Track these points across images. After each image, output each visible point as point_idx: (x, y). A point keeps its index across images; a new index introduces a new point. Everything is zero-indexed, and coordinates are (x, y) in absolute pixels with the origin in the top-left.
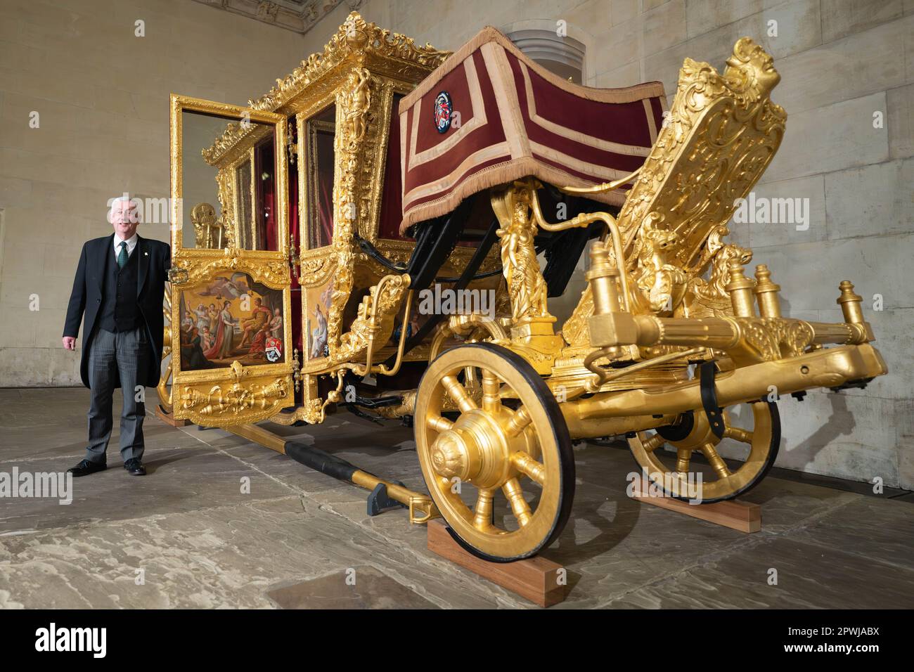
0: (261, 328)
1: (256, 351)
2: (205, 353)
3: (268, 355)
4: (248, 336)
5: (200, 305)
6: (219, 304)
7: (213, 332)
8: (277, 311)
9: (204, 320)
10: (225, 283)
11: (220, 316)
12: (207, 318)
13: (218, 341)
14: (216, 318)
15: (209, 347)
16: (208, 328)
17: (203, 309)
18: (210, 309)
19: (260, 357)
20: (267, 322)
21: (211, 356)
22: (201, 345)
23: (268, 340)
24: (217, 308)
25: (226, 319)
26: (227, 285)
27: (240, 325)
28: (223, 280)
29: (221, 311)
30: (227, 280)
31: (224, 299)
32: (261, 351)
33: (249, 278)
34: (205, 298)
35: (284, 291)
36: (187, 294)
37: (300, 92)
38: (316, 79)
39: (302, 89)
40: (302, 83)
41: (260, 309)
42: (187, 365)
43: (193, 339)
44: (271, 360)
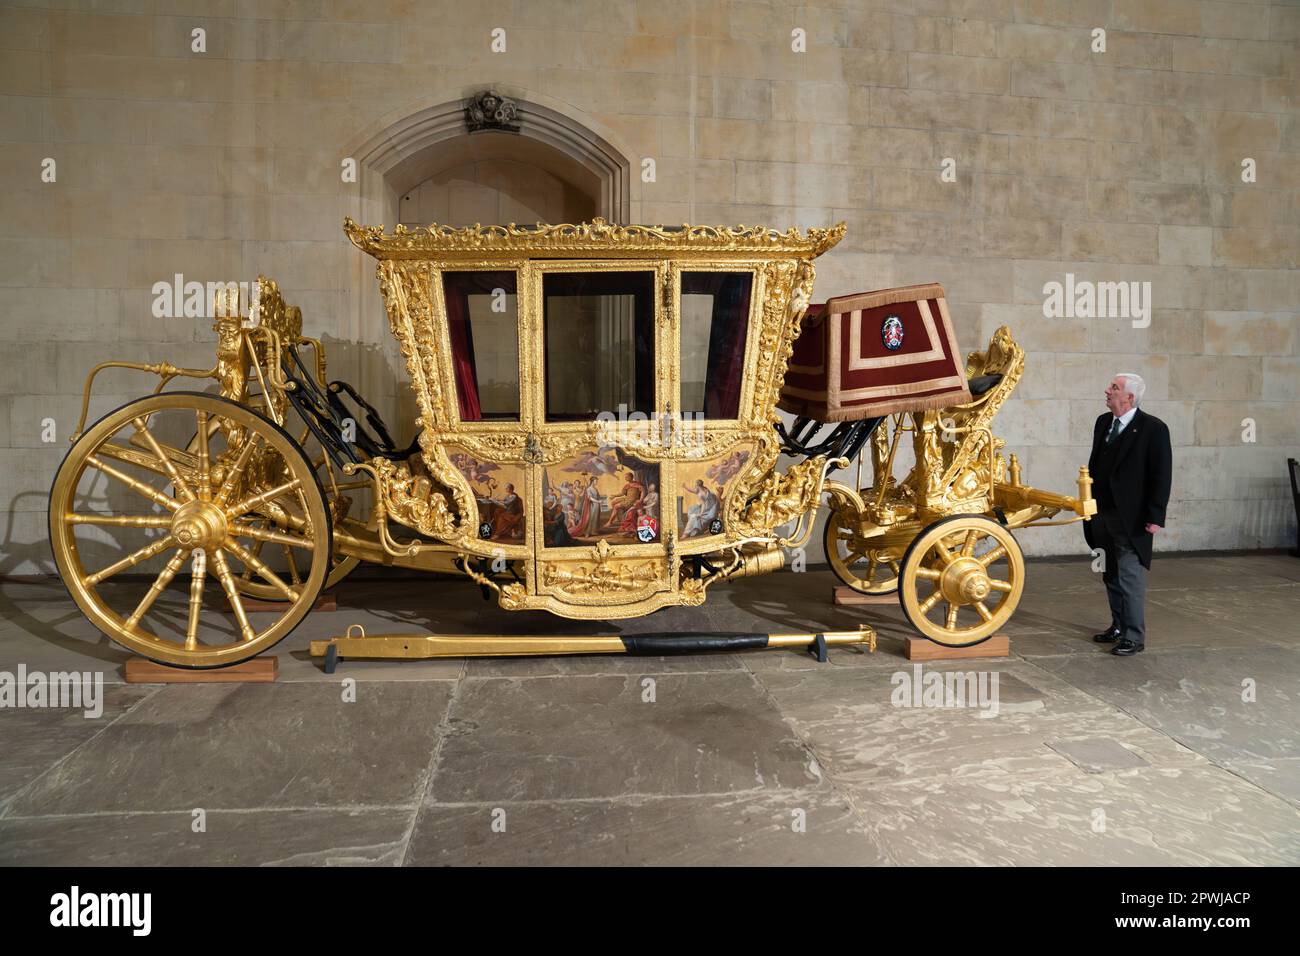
0: (631, 505)
1: (627, 529)
2: (570, 531)
3: (640, 534)
4: (617, 514)
5: (564, 482)
7: (578, 509)
8: (653, 486)
9: (569, 497)
10: (591, 457)
11: (586, 493)
12: (571, 495)
13: (583, 518)
14: (582, 495)
15: (574, 524)
16: (572, 505)
17: (568, 485)
18: (574, 486)
19: (631, 535)
20: (639, 499)
21: (576, 534)
22: (565, 522)
23: (640, 518)
24: (582, 484)
25: (593, 496)
26: (594, 459)
28: (590, 454)
29: (586, 488)
30: (593, 454)
31: (590, 475)
32: (632, 530)
33: (619, 451)
34: (569, 474)
35: (662, 466)
36: (548, 470)
37: (715, 250)
38: (751, 248)
39: (719, 248)
40: (726, 243)
41: (631, 485)
42: (551, 542)
43: (557, 516)
44: (643, 539)
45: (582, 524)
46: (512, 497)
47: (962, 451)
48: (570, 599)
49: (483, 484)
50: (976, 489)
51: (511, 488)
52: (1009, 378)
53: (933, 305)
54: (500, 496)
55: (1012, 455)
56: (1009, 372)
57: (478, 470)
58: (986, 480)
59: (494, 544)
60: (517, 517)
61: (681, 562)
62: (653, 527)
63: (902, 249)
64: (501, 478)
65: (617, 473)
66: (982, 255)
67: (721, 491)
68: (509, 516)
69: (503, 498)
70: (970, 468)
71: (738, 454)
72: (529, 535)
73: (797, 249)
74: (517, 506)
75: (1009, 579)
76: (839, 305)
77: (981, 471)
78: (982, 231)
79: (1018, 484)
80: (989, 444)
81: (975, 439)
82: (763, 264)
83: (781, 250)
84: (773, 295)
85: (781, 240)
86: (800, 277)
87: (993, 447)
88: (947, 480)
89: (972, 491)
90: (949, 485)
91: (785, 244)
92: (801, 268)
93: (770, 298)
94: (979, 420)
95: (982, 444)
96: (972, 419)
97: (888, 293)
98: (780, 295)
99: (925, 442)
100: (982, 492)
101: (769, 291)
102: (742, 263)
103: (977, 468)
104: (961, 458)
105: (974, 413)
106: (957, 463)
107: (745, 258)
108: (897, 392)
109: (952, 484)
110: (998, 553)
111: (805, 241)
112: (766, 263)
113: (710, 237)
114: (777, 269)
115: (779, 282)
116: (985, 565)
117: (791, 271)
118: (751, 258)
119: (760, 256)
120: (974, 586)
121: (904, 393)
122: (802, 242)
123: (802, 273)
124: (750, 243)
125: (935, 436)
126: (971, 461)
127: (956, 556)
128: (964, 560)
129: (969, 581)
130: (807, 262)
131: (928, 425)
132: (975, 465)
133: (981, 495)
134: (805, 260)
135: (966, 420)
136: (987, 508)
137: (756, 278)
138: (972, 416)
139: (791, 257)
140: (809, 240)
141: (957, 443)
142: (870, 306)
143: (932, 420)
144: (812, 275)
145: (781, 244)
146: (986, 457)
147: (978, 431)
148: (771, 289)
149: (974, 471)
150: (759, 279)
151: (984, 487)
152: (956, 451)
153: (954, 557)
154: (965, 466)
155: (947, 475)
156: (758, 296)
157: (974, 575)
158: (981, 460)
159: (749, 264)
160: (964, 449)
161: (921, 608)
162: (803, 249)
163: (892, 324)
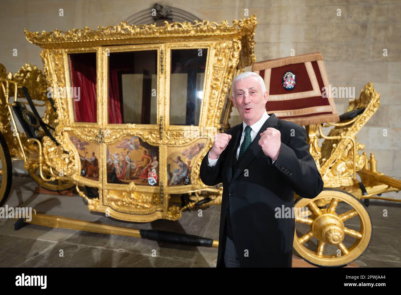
0: (145, 166)
1: (143, 178)
2: (118, 176)
3: (149, 181)
4: (139, 170)
5: (116, 153)
6: (125, 152)
7: (121, 166)
8: (155, 158)
9: (118, 160)
10: (127, 142)
11: (125, 159)
12: (118, 159)
13: (124, 171)
14: (123, 159)
15: (119, 173)
16: (119, 164)
17: (117, 154)
18: (120, 155)
19: (145, 181)
20: (149, 163)
22: (116, 172)
23: (149, 173)
24: (123, 154)
25: (128, 160)
26: (129, 143)
27: (134, 164)
28: (127, 140)
29: (125, 156)
30: (129, 140)
31: (127, 150)
32: (146, 179)
33: (140, 140)
34: (118, 149)
35: (160, 148)
36: (110, 146)
37: (184, 36)
38: (203, 34)
39: (186, 35)
40: (189, 31)
41: (146, 156)
42: (110, 181)
43: (112, 169)
44: (150, 184)
45: (123, 173)
46: (93, 158)
47: (337, 150)
48: (118, 209)
49: (83, 151)
50: (346, 171)
51: (94, 154)
52: (369, 109)
53: (315, 65)
55: (371, 154)
56: (368, 106)
57: (81, 145)
58: (351, 167)
59: (87, 179)
60: (96, 167)
61: (170, 197)
62: (155, 177)
63: (330, 59)
64: (89, 149)
65: (139, 150)
66: (371, 60)
67: (189, 163)
68: (92, 167)
69: (90, 158)
70: (342, 160)
71: (199, 145)
72: (100, 177)
73: (229, 33)
74: (96, 162)
75: (361, 230)
76: (258, 66)
77: (350, 162)
78: (371, 49)
79: (375, 171)
80: (353, 147)
81: (346, 143)
82: (212, 43)
83: (219, 34)
84: (219, 60)
85: (218, 28)
86: (233, 50)
87: (356, 149)
88: (327, 166)
89: (343, 173)
90: (328, 168)
91: (221, 31)
92: (233, 45)
93: (217, 62)
94: (348, 133)
95: (350, 147)
96: (344, 132)
97: (288, 59)
98: (222, 60)
99: (310, 143)
100: (349, 174)
101: (216, 58)
102: (202, 44)
103: (346, 160)
104: (337, 154)
105: (345, 129)
106: (333, 156)
107: (203, 41)
108: (291, 114)
109: (330, 168)
110: (352, 214)
111: (232, 28)
112: (214, 43)
113: (179, 28)
114: (220, 46)
115: (221, 53)
116: (343, 220)
117: (228, 47)
118: (206, 40)
119: (210, 39)
120: (331, 235)
121: (295, 115)
122: (230, 29)
123: (233, 47)
124: (202, 31)
125: (316, 140)
126: (343, 156)
127: (323, 213)
128: (329, 216)
129: (328, 231)
130: (236, 41)
131: (312, 133)
132: (345, 158)
133: (348, 176)
134: (234, 40)
135: (341, 133)
136: (352, 183)
137: (209, 52)
138: (344, 130)
139: (227, 39)
140: (234, 27)
141: (334, 145)
142: (276, 66)
143: (315, 131)
144: (238, 48)
145: (219, 31)
146: (352, 154)
147: (347, 139)
148: (217, 57)
149: (344, 161)
150: (211, 52)
151: (350, 171)
152: (333, 150)
153: (321, 213)
154: (339, 159)
155: (327, 162)
156: (210, 61)
157: (332, 228)
158: (349, 156)
159: (205, 44)
160: (338, 149)
161: (299, 240)
162: (232, 33)
163: (288, 76)
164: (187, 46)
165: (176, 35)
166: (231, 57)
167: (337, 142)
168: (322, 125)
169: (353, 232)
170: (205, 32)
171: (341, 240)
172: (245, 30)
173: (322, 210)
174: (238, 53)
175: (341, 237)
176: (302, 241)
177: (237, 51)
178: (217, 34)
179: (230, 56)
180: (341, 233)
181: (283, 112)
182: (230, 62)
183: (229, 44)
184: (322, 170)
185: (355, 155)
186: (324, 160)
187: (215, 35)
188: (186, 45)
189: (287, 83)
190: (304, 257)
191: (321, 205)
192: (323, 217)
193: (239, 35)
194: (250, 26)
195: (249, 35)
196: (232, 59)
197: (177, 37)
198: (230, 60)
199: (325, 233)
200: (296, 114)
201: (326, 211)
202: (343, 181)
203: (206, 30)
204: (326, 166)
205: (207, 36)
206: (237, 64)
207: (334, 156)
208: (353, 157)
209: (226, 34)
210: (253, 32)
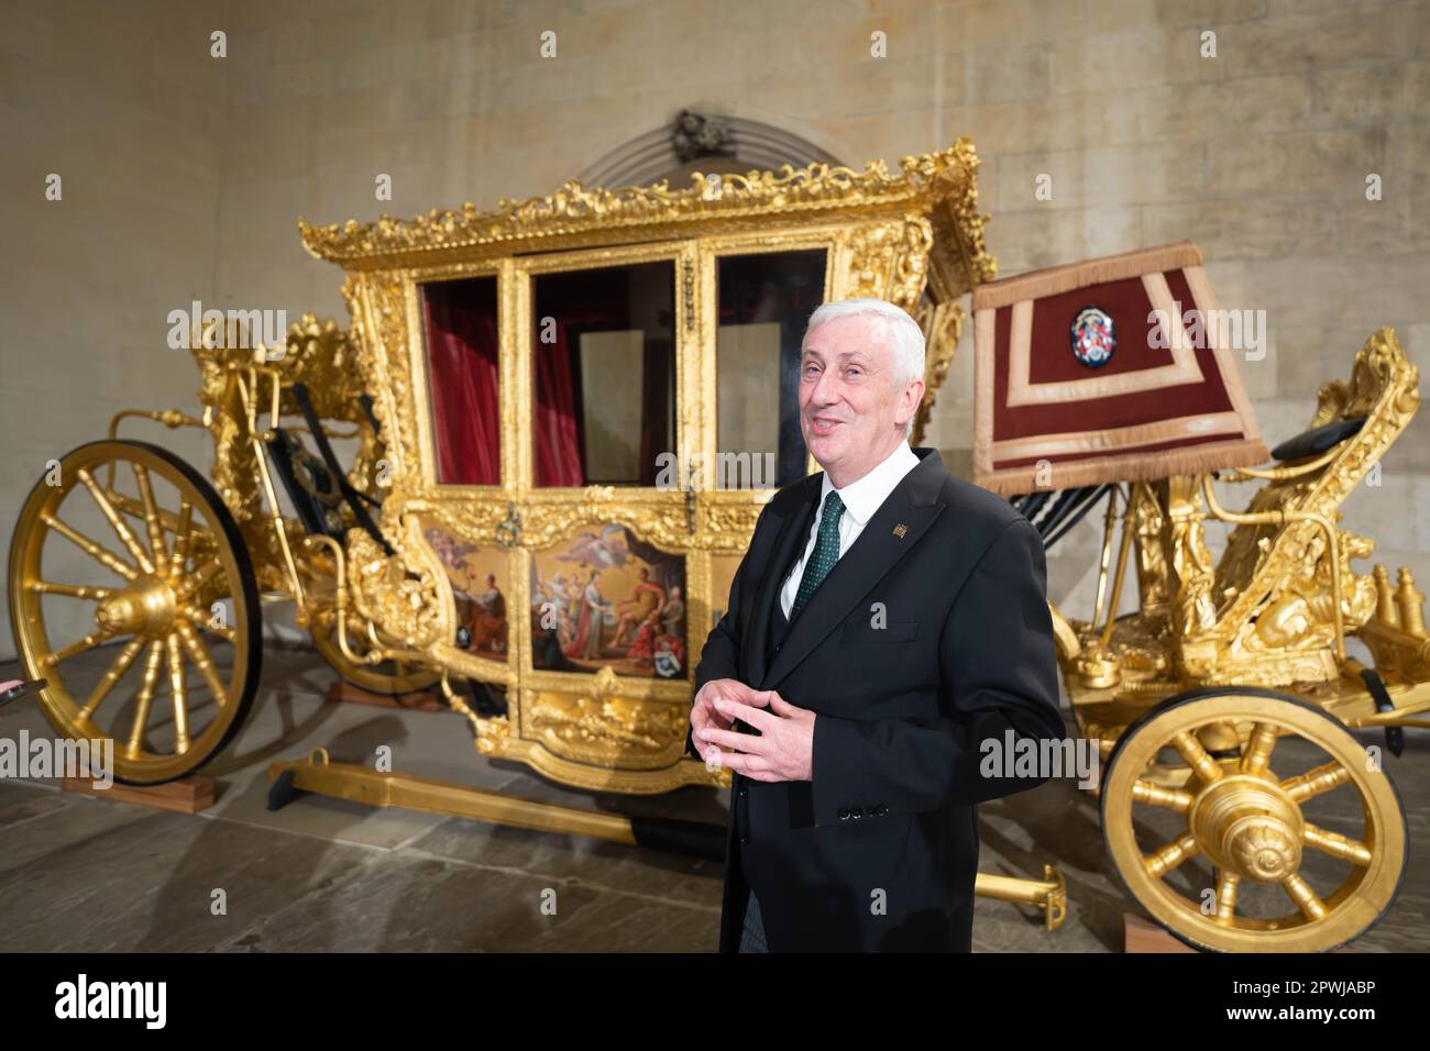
0: (646, 618)
1: (639, 654)
2: (564, 648)
3: (658, 664)
4: (626, 631)
5: (557, 575)
6: (584, 575)
7: (574, 617)
8: (675, 591)
9: (562, 599)
10: (589, 542)
11: (584, 594)
12: (565, 596)
13: (581, 632)
14: (579, 596)
15: (569, 640)
16: (566, 611)
17: (562, 581)
18: (570, 582)
19: (647, 665)
20: (656, 607)
23: (658, 640)
24: (580, 581)
25: (594, 599)
26: (595, 545)
27: (612, 611)
28: (590, 538)
29: (586, 586)
30: (594, 537)
31: (590, 568)
32: (650, 656)
33: (629, 535)
34: (563, 563)
35: (689, 559)
36: (538, 557)
37: (752, 213)
38: (810, 205)
39: (757, 210)
40: (767, 200)
41: (647, 586)
42: (540, 663)
44: (662, 672)
45: (580, 640)
46: (492, 594)
47: (1273, 558)
48: (565, 751)
49: (460, 572)
50: (1309, 631)
51: (492, 579)
52: (1379, 420)
53: (1176, 279)
54: (479, 593)
55: (1401, 572)
56: (1378, 408)
57: (457, 553)
58: (1327, 616)
59: (472, 658)
60: (500, 620)
62: (675, 653)
64: (480, 565)
65: (626, 567)
66: (1407, 248)
68: (488, 619)
69: (483, 593)
70: (1293, 592)
72: (512, 650)
73: (890, 198)
74: (498, 606)
75: (1366, 836)
76: (991, 295)
77: (1321, 601)
80: (1329, 549)
81: (1304, 536)
82: (841, 232)
83: (861, 202)
84: (863, 282)
85: (857, 185)
86: (905, 248)
87: (1341, 553)
88: (1242, 612)
89: (1298, 637)
90: (1247, 621)
91: (866, 191)
92: (906, 234)
93: (857, 288)
94: (1310, 500)
95: (1319, 546)
96: (1297, 500)
97: (1085, 267)
98: (873, 281)
99: (1173, 537)
100: (1319, 641)
101: (855, 276)
102: (808, 235)
103: (1309, 594)
104: (1273, 571)
105: (1300, 487)
106: (1261, 580)
107: (811, 225)
108: (1103, 443)
109: (1253, 620)
110: (1329, 778)
111: (898, 180)
112: (848, 230)
113: (738, 192)
114: (866, 239)
115: (869, 261)
116: (1297, 798)
117: (891, 240)
118: (822, 224)
119: (835, 217)
120: (1252, 848)
121: (1118, 447)
122: (892, 184)
123: (906, 240)
124: (805, 195)
125: (1195, 527)
126: (1297, 577)
127: (1227, 772)
128: (1245, 782)
129: (1241, 835)
130: (916, 220)
131: (1181, 505)
132: (1305, 586)
133: (1317, 646)
134: (909, 218)
135: (1285, 501)
136: (1331, 672)
137: (833, 257)
138: (1297, 493)
139: (889, 217)
140: (906, 179)
141: (1264, 543)
142: (1048, 291)
143: (1189, 497)
144: (923, 241)
145: (860, 193)
146: (1329, 572)
147: (1308, 522)
148: (857, 272)
149: (1302, 597)
150: (837, 258)
151: (1326, 631)
152: (1261, 558)
153: (1221, 772)
154: (1283, 587)
155: (1239, 601)
156: (835, 286)
157: (1257, 822)
158: (1319, 579)
159: (819, 234)
160: (1278, 555)
161: (1147, 865)
162: (900, 197)
163: (1090, 321)
164: (764, 244)
165: (729, 213)
166: (901, 270)
167: (1272, 531)
168: (1216, 476)
169: (1336, 843)
170: (815, 198)
171: (1290, 865)
172: (938, 184)
173: (1225, 761)
174: (920, 257)
175: (1287, 854)
176: (1156, 866)
177: (919, 252)
178: (855, 204)
179: (896, 268)
180: (1288, 844)
181: (1078, 439)
182: (899, 286)
183: (893, 232)
184: (1225, 628)
185: (1337, 574)
186: (1230, 592)
187: (847, 207)
188: (761, 241)
189: (1087, 343)
190: (1166, 922)
191: (1221, 745)
192: (1225, 785)
193: (923, 202)
194: (954, 173)
195: (956, 200)
196: (903, 276)
197: (732, 220)
198: (898, 279)
199: (1231, 839)
200: (1120, 442)
201: (1236, 766)
202: (1301, 663)
203: (819, 192)
204: (1239, 614)
205: (823, 212)
206: (919, 291)
207: (1266, 581)
208: (1329, 583)
209: (881, 200)
210: (968, 186)
